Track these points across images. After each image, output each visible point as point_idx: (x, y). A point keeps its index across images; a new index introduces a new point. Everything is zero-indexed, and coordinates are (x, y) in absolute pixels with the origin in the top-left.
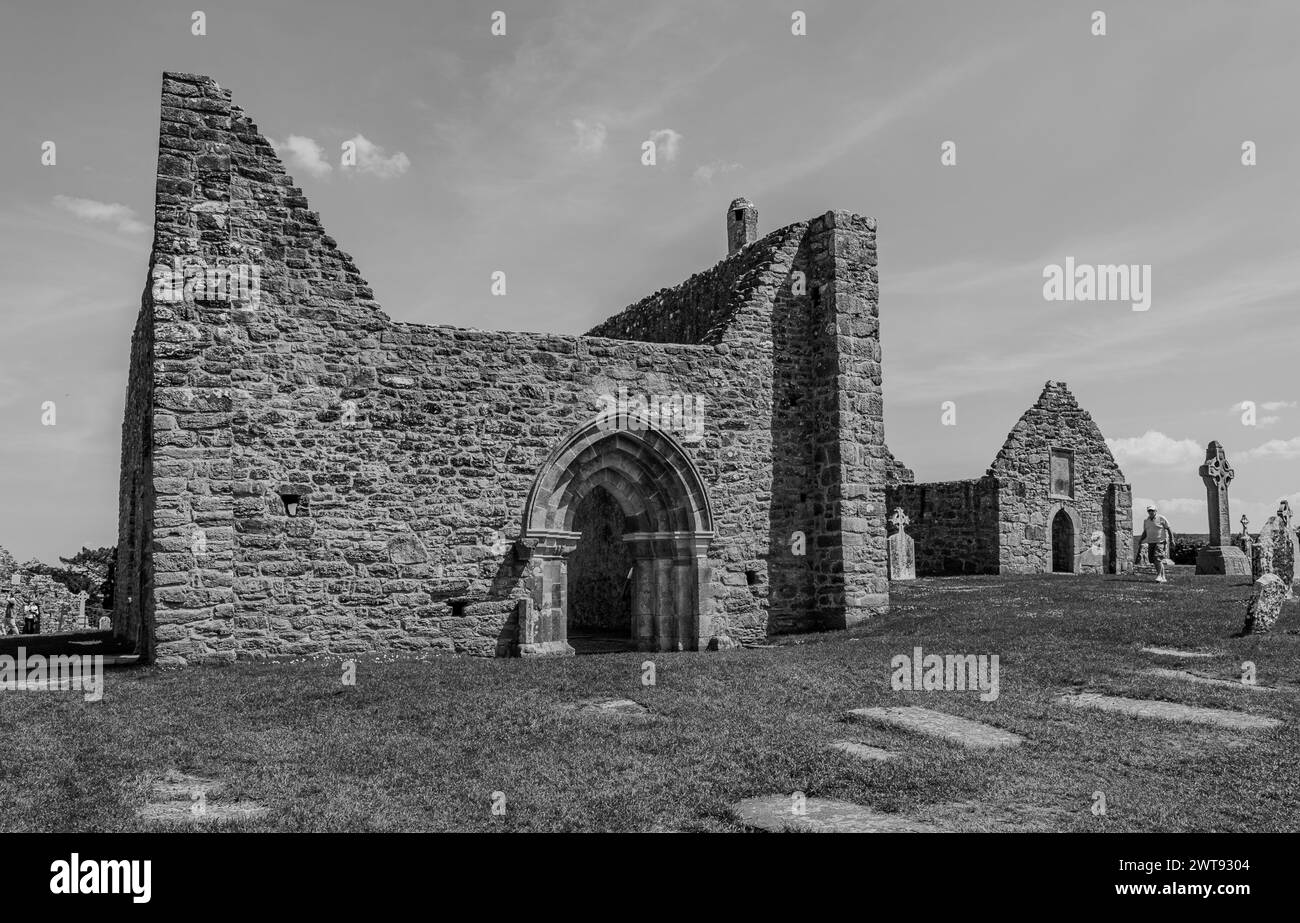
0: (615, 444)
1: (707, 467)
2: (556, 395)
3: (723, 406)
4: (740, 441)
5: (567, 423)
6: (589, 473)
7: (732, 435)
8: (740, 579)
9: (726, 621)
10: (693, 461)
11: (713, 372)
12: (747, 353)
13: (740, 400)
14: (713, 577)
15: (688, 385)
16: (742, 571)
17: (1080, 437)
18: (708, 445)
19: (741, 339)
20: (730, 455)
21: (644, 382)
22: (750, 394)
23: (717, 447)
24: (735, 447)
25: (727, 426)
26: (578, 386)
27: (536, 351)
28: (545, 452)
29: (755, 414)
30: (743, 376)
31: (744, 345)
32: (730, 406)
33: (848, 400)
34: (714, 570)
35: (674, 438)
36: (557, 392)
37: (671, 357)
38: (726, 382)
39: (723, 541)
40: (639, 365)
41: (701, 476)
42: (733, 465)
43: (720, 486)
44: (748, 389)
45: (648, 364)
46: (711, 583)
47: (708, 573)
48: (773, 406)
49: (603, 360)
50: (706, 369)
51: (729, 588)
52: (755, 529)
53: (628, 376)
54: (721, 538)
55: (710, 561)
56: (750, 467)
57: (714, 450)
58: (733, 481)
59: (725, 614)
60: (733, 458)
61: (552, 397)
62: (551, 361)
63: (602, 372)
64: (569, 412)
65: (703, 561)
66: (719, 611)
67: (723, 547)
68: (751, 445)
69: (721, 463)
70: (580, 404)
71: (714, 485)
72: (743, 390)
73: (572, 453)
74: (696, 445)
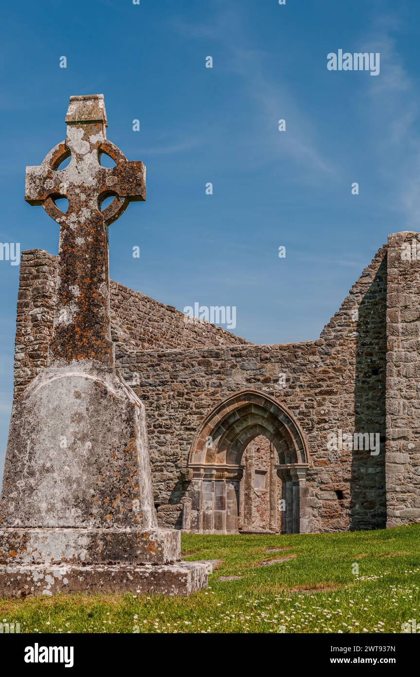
0: (251, 410)
1: (306, 421)
2: (210, 383)
3: (319, 380)
4: (331, 402)
5: (215, 400)
6: (240, 428)
7: (324, 399)
8: (331, 495)
9: (319, 524)
10: (295, 418)
11: (311, 358)
12: (338, 342)
13: (331, 375)
14: (310, 493)
15: (294, 369)
16: (332, 490)
18: (306, 407)
19: (333, 334)
20: (322, 412)
21: (263, 370)
22: (339, 370)
23: (313, 408)
24: (327, 406)
25: (321, 393)
26: (223, 377)
27: (201, 358)
28: (202, 418)
29: (343, 384)
30: (334, 358)
31: (336, 337)
32: (322, 380)
33: (395, 369)
34: (311, 489)
35: (282, 404)
36: (210, 382)
37: (282, 352)
38: (321, 364)
39: (316, 470)
40: (262, 360)
41: (301, 428)
42: (324, 419)
43: (315, 433)
44: (337, 367)
45: (267, 359)
46: (309, 497)
47: (306, 491)
48: (357, 377)
49: (239, 359)
50: (307, 357)
51: (321, 501)
52: (342, 461)
53: (253, 368)
54: (314, 468)
55: (308, 483)
56: (338, 420)
57: (311, 410)
58: (325, 429)
59: (319, 518)
60: (324, 415)
61: (208, 385)
62: (208, 364)
63: (238, 367)
64: (217, 393)
65: (303, 482)
66: (314, 516)
67: (316, 474)
68: (339, 405)
69: (315, 418)
70: (224, 388)
71: (310, 433)
72: (334, 368)
73: (218, 418)
74: (297, 408)
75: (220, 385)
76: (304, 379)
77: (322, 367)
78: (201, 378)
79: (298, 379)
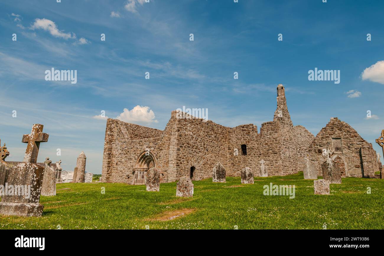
1: (157, 157)
3: (160, 147)
5: (140, 152)
7: (160, 151)
10: (155, 156)
16: (161, 174)
17: (345, 133)
20: (160, 155)
24: (161, 153)
26: (142, 146)
28: (138, 157)
35: (153, 153)
37: (153, 140)
45: (150, 142)
49: (146, 142)
53: (148, 144)
54: (158, 168)
57: (158, 154)
58: (160, 159)
61: (139, 149)
71: (157, 160)
73: (141, 156)
74: (155, 154)
75: (141, 149)
76: (157, 147)
77: (160, 143)
78: (138, 147)
79: (156, 147)
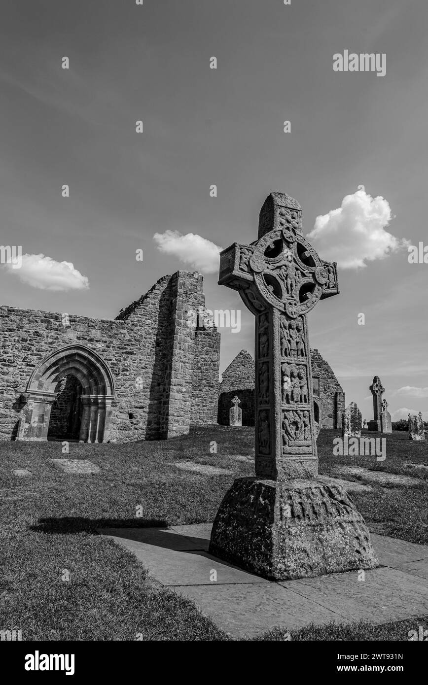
0: (75, 357)
1: (115, 369)
2: (49, 336)
3: (125, 345)
4: (131, 359)
5: (52, 347)
6: (63, 369)
7: (128, 357)
8: (126, 416)
9: (116, 434)
10: (108, 366)
11: (122, 331)
12: (138, 324)
13: (133, 343)
14: (113, 415)
15: (110, 335)
16: (127, 413)
17: (323, 372)
18: (116, 360)
19: (136, 319)
20: (126, 365)
21: (89, 333)
22: (138, 341)
23: (120, 361)
24: (129, 361)
25: (126, 353)
26: (60, 333)
27: (43, 318)
28: (41, 359)
29: (140, 349)
30: (136, 333)
31: (138, 321)
32: (128, 345)
33: (178, 345)
34: (114, 412)
35: (101, 356)
36: (50, 335)
37: (103, 324)
38: (128, 335)
39: (119, 400)
40: (89, 326)
41: (111, 373)
42: (127, 369)
43: (120, 377)
44: (137, 338)
45: (92, 326)
46: (112, 417)
47: (110, 413)
49: (74, 323)
50: (119, 329)
51: (119, 420)
52: (135, 396)
53: (83, 330)
54: (118, 399)
55: (112, 408)
56: (135, 370)
57: (119, 362)
58: (126, 375)
59: (117, 430)
60: (127, 366)
61: (47, 336)
62: (49, 322)
63: (72, 328)
64: (54, 343)
65: (109, 407)
66: (114, 429)
67: (119, 402)
68: (136, 362)
69: (121, 368)
70: (60, 340)
71: (116, 377)
72: (135, 339)
73: (53, 360)
74: (111, 360)
75: (57, 338)
76: (116, 343)
77: (128, 337)
78: (43, 332)
79: (112, 342)
